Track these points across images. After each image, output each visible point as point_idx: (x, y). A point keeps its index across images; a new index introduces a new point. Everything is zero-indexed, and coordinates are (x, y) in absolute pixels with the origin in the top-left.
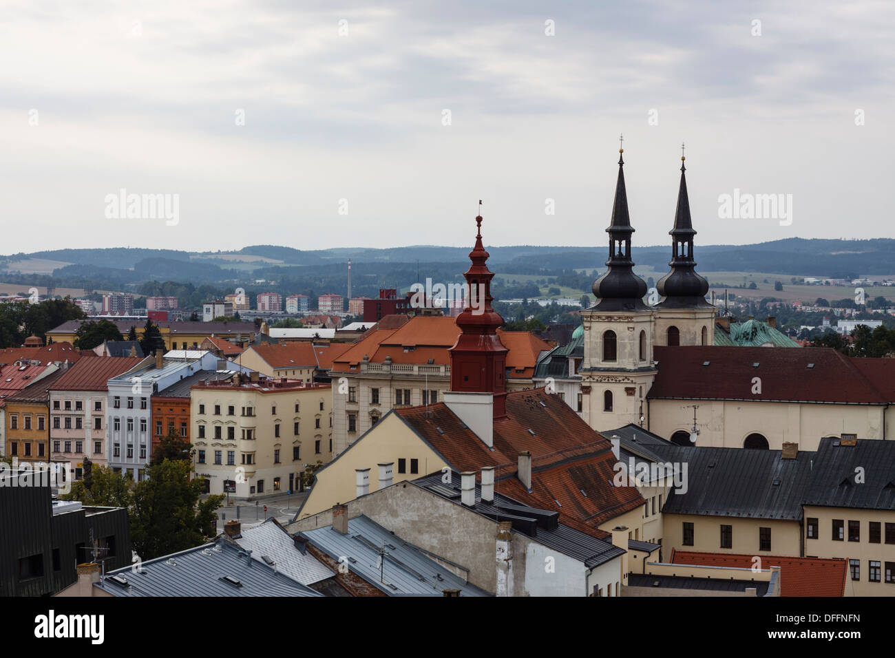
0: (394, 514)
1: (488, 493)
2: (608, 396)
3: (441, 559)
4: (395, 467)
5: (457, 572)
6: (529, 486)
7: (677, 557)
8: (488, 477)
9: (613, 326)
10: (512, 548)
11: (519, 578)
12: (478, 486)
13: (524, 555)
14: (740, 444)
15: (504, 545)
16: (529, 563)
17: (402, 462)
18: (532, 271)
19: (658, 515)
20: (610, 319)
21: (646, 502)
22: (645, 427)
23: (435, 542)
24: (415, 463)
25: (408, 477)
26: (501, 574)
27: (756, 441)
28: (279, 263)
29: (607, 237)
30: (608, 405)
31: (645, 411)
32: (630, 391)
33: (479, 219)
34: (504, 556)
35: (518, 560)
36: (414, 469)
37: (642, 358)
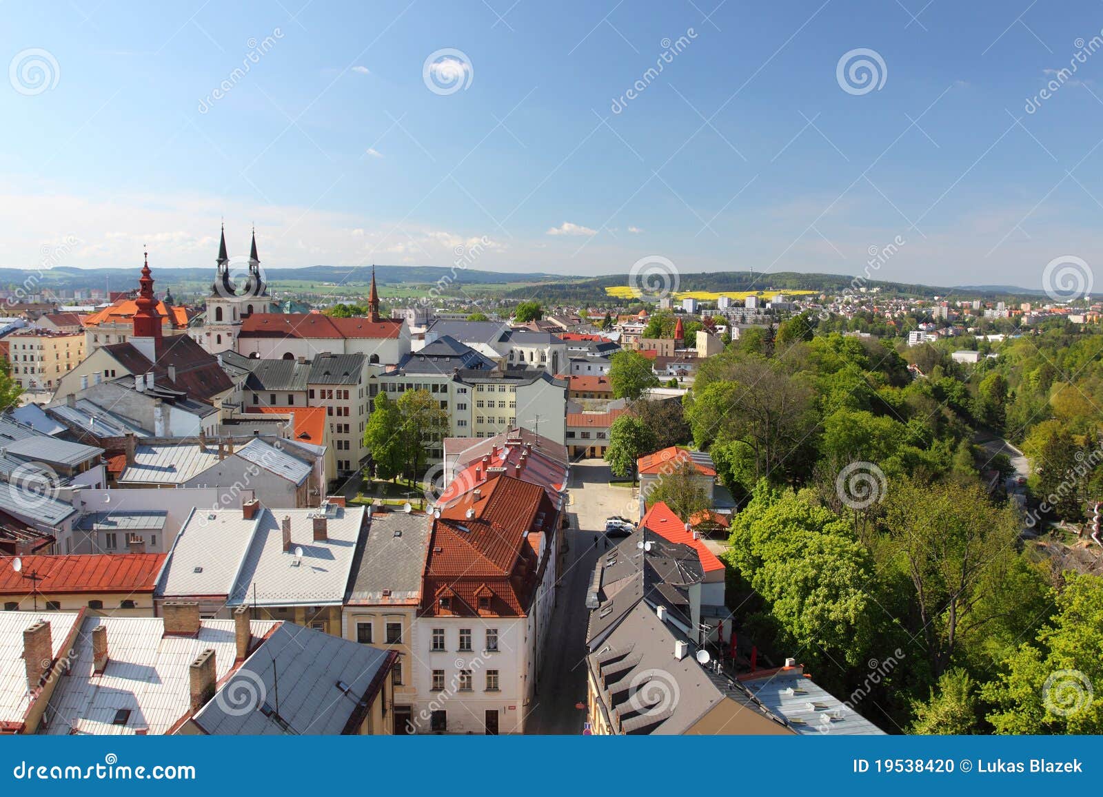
0: (101, 397)
1: (151, 384)
2: (219, 337)
3: (127, 417)
4: (104, 374)
5: (136, 423)
6: (174, 380)
7: (250, 410)
8: (151, 377)
9: (220, 305)
10: (162, 411)
11: (167, 425)
12: (145, 382)
13: (169, 414)
14: (281, 358)
15: (159, 409)
16: (171, 417)
17: (107, 372)
18: (199, 279)
19: (241, 391)
20: (219, 301)
21: (235, 385)
22: (236, 351)
23: (123, 409)
24: (113, 372)
25: (110, 378)
26: (157, 423)
27: (289, 356)
28: (72, 275)
29: (217, 264)
30: (219, 341)
31: (236, 344)
32: (229, 335)
33: (146, 254)
34: (159, 414)
35: (166, 416)
36: (113, 375)
37: (234, 319)
